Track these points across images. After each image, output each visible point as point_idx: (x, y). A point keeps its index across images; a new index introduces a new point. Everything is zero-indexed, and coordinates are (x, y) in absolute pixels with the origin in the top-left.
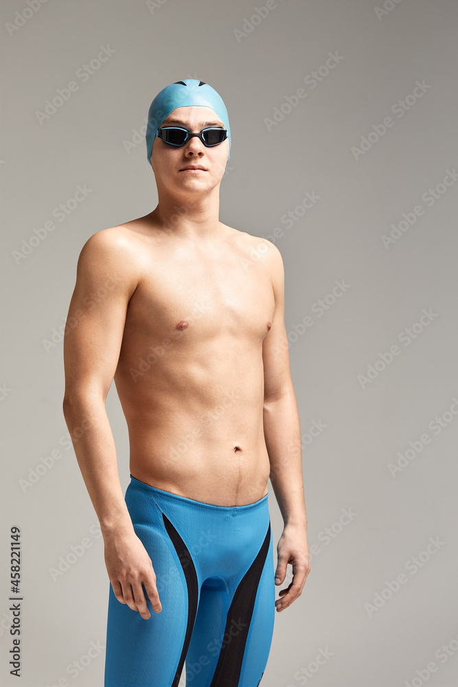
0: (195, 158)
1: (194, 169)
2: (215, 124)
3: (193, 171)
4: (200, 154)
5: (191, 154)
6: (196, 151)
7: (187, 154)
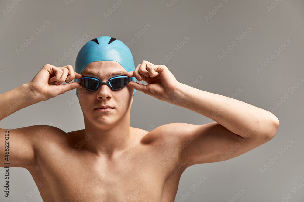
0: (105, 101)
1: (104, 109)
2: (120, 74)
3: (103, 110)
4: (109, 98)
5: (101, 98)
6: (104, 96)
7: (98, 97)
